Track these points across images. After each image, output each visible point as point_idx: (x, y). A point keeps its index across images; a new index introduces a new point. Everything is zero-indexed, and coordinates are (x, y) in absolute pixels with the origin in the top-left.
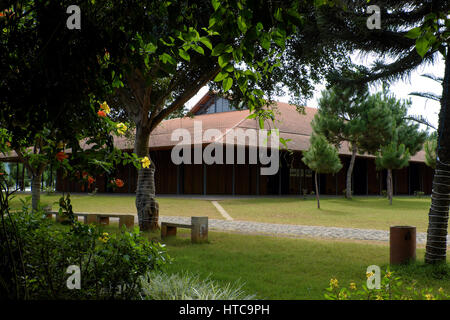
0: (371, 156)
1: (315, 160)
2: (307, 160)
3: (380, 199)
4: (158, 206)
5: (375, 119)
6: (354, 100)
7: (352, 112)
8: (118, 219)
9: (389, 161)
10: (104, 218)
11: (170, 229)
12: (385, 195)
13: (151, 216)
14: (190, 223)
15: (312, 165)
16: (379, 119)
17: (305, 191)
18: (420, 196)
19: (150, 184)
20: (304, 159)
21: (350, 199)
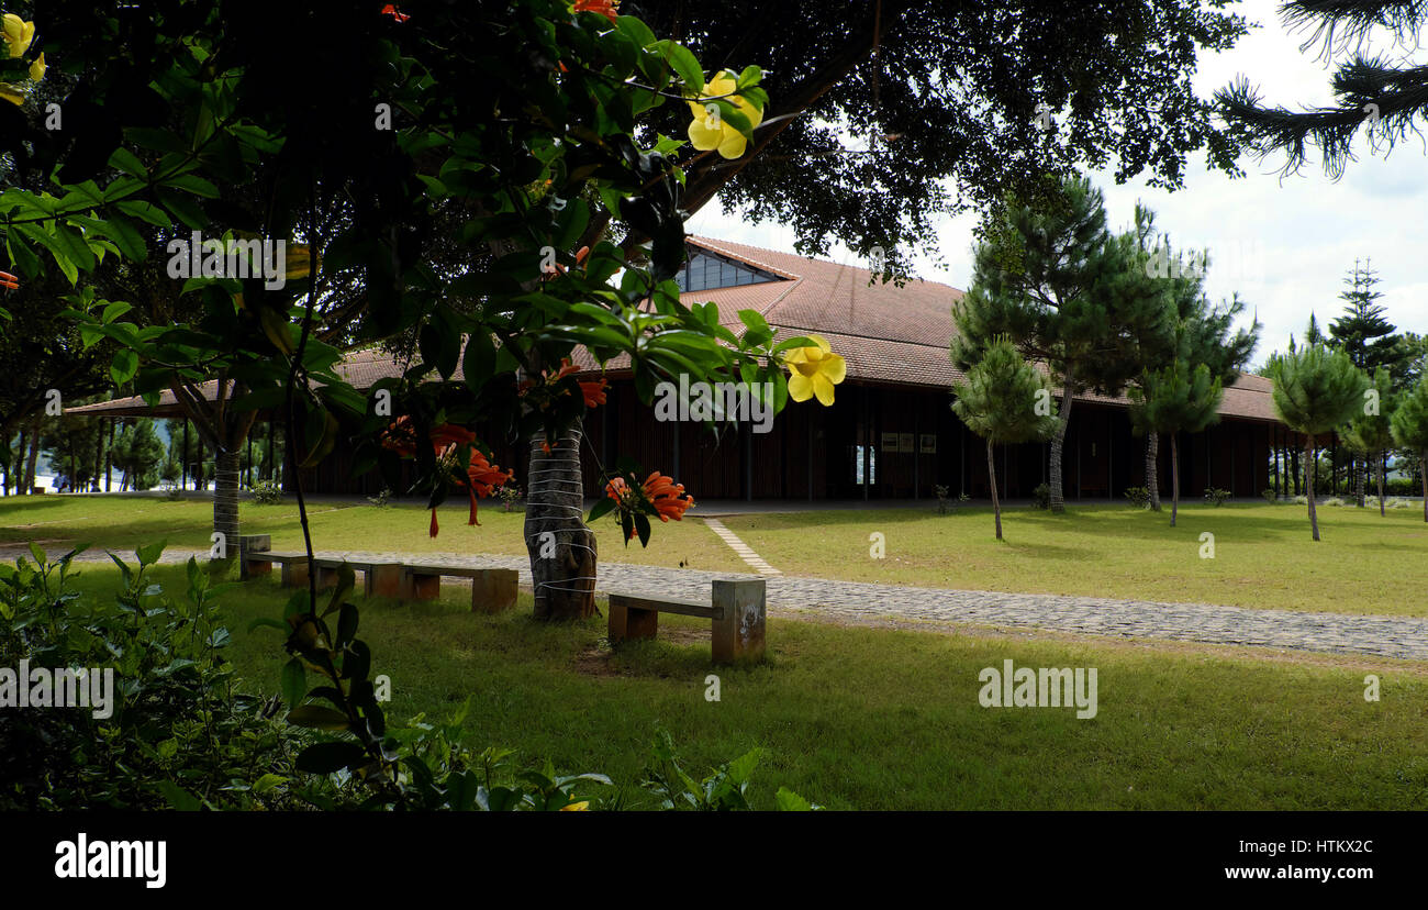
0: (1103, 399)
1: (989, 407)
2: (966, 407)
3: (1128, 513)
4: (593, 543)
5: (1129, 300)
6: (1068, 250)
7: (1060, 281)
8: (470, 581)
9: (1170, 412)
10: (425, 578)
11: (637, 616)
12: (1139, 501)
13: (573, 573)
14: (708, 603)
15: (978, 422)
16: (1139, 302)
17: (942, 490)
18: (1220, 503)
19: (568, 475)
20: (956, 405)
21: (1058, 511)
